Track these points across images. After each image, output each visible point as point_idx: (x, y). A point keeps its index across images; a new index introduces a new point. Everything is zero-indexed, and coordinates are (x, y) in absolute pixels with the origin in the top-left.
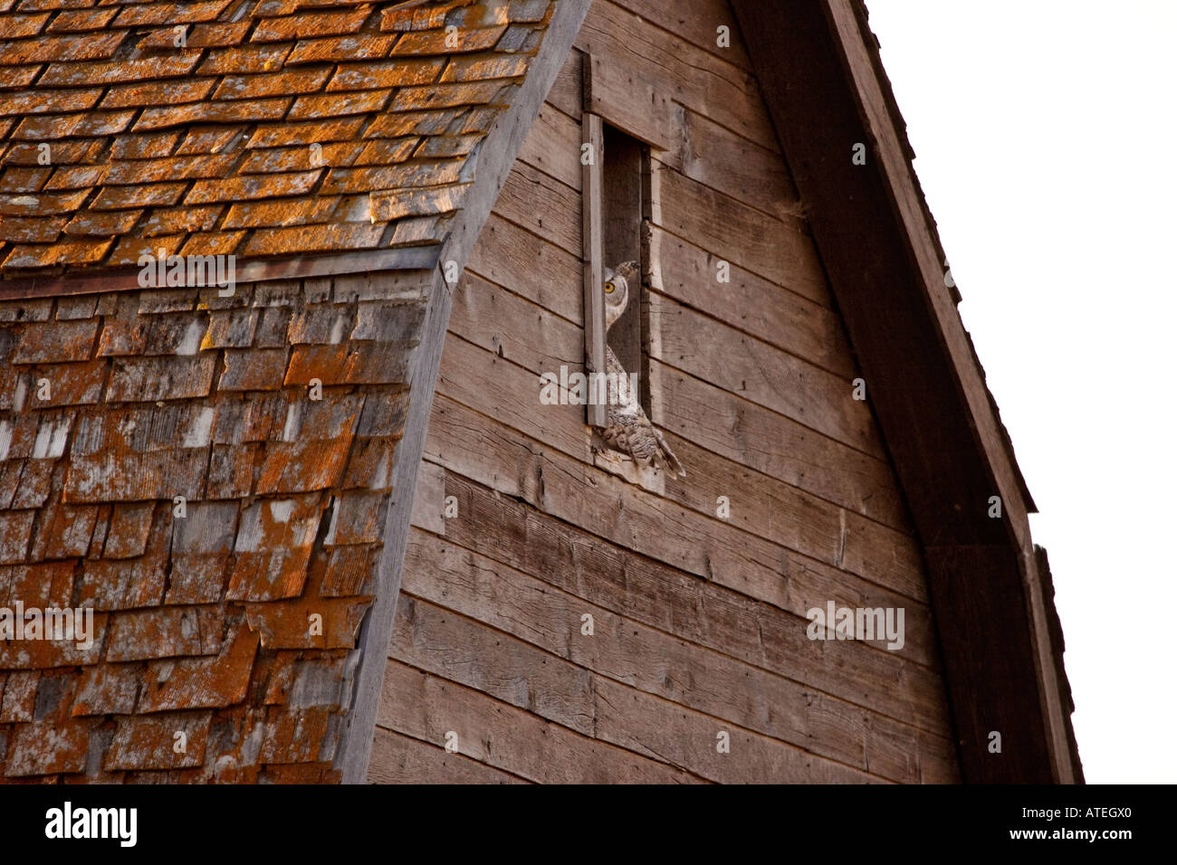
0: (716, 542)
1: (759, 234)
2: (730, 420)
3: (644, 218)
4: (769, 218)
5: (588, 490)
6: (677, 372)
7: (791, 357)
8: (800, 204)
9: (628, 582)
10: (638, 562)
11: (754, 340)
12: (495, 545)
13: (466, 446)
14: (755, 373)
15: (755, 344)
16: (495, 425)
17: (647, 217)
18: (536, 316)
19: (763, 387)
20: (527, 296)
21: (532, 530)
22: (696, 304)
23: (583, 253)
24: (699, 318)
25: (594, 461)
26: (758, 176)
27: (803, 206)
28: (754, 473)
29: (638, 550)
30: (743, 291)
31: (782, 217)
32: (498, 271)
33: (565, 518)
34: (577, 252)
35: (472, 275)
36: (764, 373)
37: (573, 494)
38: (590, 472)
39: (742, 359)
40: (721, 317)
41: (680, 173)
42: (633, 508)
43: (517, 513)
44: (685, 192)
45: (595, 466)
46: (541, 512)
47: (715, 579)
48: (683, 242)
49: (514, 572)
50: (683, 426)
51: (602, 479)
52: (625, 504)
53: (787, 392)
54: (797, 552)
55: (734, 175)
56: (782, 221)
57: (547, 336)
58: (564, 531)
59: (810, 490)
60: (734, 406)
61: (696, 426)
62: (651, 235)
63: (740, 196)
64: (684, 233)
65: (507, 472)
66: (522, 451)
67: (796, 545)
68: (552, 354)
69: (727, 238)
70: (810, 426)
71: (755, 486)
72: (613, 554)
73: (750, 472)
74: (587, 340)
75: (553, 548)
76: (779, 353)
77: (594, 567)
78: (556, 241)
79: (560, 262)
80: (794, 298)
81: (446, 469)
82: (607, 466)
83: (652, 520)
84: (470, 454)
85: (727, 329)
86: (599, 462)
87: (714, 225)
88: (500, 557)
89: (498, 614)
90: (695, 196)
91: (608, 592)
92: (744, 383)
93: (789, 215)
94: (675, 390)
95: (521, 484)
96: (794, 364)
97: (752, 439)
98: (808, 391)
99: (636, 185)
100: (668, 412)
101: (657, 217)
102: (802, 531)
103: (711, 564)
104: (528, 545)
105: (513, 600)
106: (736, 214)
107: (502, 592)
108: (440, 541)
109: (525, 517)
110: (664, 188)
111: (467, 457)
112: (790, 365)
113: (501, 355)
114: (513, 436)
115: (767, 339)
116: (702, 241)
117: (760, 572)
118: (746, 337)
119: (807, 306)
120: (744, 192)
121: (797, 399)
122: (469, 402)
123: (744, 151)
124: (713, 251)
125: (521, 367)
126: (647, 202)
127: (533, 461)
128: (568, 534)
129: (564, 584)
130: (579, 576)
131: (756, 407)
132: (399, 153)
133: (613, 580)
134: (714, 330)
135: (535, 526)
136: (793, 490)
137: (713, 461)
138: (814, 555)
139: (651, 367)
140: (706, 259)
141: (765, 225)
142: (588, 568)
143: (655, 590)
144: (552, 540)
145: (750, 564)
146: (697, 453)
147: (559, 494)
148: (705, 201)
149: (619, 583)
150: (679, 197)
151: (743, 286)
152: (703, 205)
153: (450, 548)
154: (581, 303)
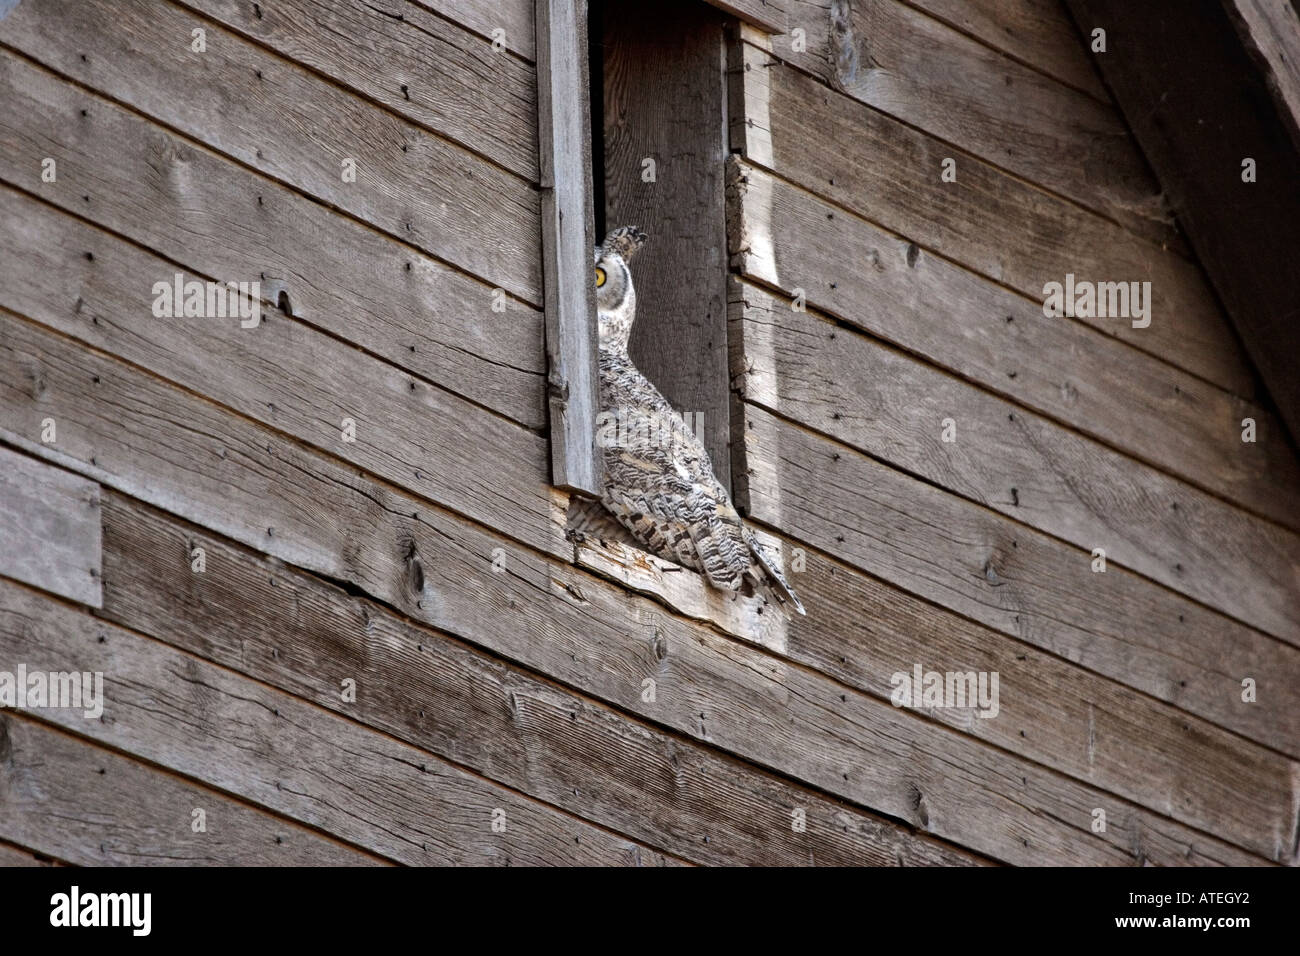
0: (940, 765)
1: (1051, 235)
2: (980, 553)
3: (732, 151)
4: (1081, 211)
5: (558, 606)
6: (827, 443)
7: (1147, 469)
8: (1160, 198)
9: (682, 795)
10: (713, 765)
11: (1042, 422)
12: (270, 656)
13: (174, 456)
14: (1049, 483)
15: (1048, 431)
16: (264, 438)
17: (738, 148)
18: (397, 262)
19: (1065, 507)
20: (366, 218)
21: (388, 652)
22: (875, 326)
23: (539, 174)
24: (889, 357)
25: (576, 556)
26: (1047, 129)
27: (1167, 201)
28: (1045, 658)
29: (709, 739)
30: (1012, 329)
31: (1115, 216)
32: (272, 155)
33: (498, 648)
34: (523, 167)
35: (196, 147)
36: (1072, 484)
37: (513, 605)
38: (565, 576)
39: (1009, 450)
40: (947, 362)
41: (829, 86)
42: (697, 662)
43: (337, 610)
44: (842, 121)
45: (578, 566)
46: (413, 620)
47: (933, 828)
48: (838, 212)
49: (330, 716)
50: (840, 540)
51: (606, 596)
52: (670, 649)
53: (1137, 530)
54: (1169, 819)
55: (983, 118)
56: (1114, 222)
57: (430, 303)
58: (487, 669)
59: (1211, 715)
60: (985, 529)
61: (880, 545)
62: (744, 180)
63: (1000, 158)
64: (839, 195)
65: (303, 528)
66: (351, 498)
67: (1168, 807)
68: (451, 340)
69: (965, 226)
70: (1204, 600)
71: (1052, 682)
72: (639, 736)
73: (1035, 654)
74: (550, 331)
75: (453, 694)
76: (1114, 456)
77: (582, 750)
78: (457, 134)
79: (470, 175)
80: (1153, 365)
81: (106, 487)
82: (616, 572)
83: (755, 695)
84: (189, 476)
85: (967, 391)
86: (588, 558)
87: (927, 197)
88: (283, 682)
89: (278, 786)
90: (872, 135)
91: (621, 802)
92: (1014, 492)
93: (1132, 214)
94: (820, 473)
95: (349, 557)
96: (1156, 484)
97: (1038, 596)
98: (1196, 536)
99: (715, 92)
100: (797, 504)
101: (760, 145)
102: (1181, 785)
103: (924, 800)
104: (377, 675)
105: (326, 768)
106: (988, 187)
107: (289, 747)
108: (91, 621)
109: (364, 619)
110: (777, 102)
111: (176, 478)
112: (1146, 483)
113: (284, 306)
114: (320, 465)
115: (1076, 423)
116: (887, 216)
117: (1066, 837)
118: (1019, 413)
119: (1188, 385)
120: (1009, 152)
121: (1168, 548)
122: (175, 373)
123: (1009, 81)
124: (921, 241)
125: (355, 346)
126: (738, 123)
127: (388, 525)
128: (498, 675)
129: (488, 765)
130: (533, 758)
131: (1056, 545)
133: (639, 784)
134: (929, 386)
135: (394, 642)
136: (1158, 707)
137: (927, 618)
138: (1215, 831)
139: (748, 418)
140: (904, 253)
141: (1070, 222)
142: (559, 747)
143: (763, 822)
144: (449, 677)
145: (1037, 820)
146: (883, 596)
147: (472, 598)
148: (900, 150)
149: (655, 793)
150: (827, 129)
151: (1010, 320)
152: (893, 154)
153: (117, 638)
154: (536, 262)
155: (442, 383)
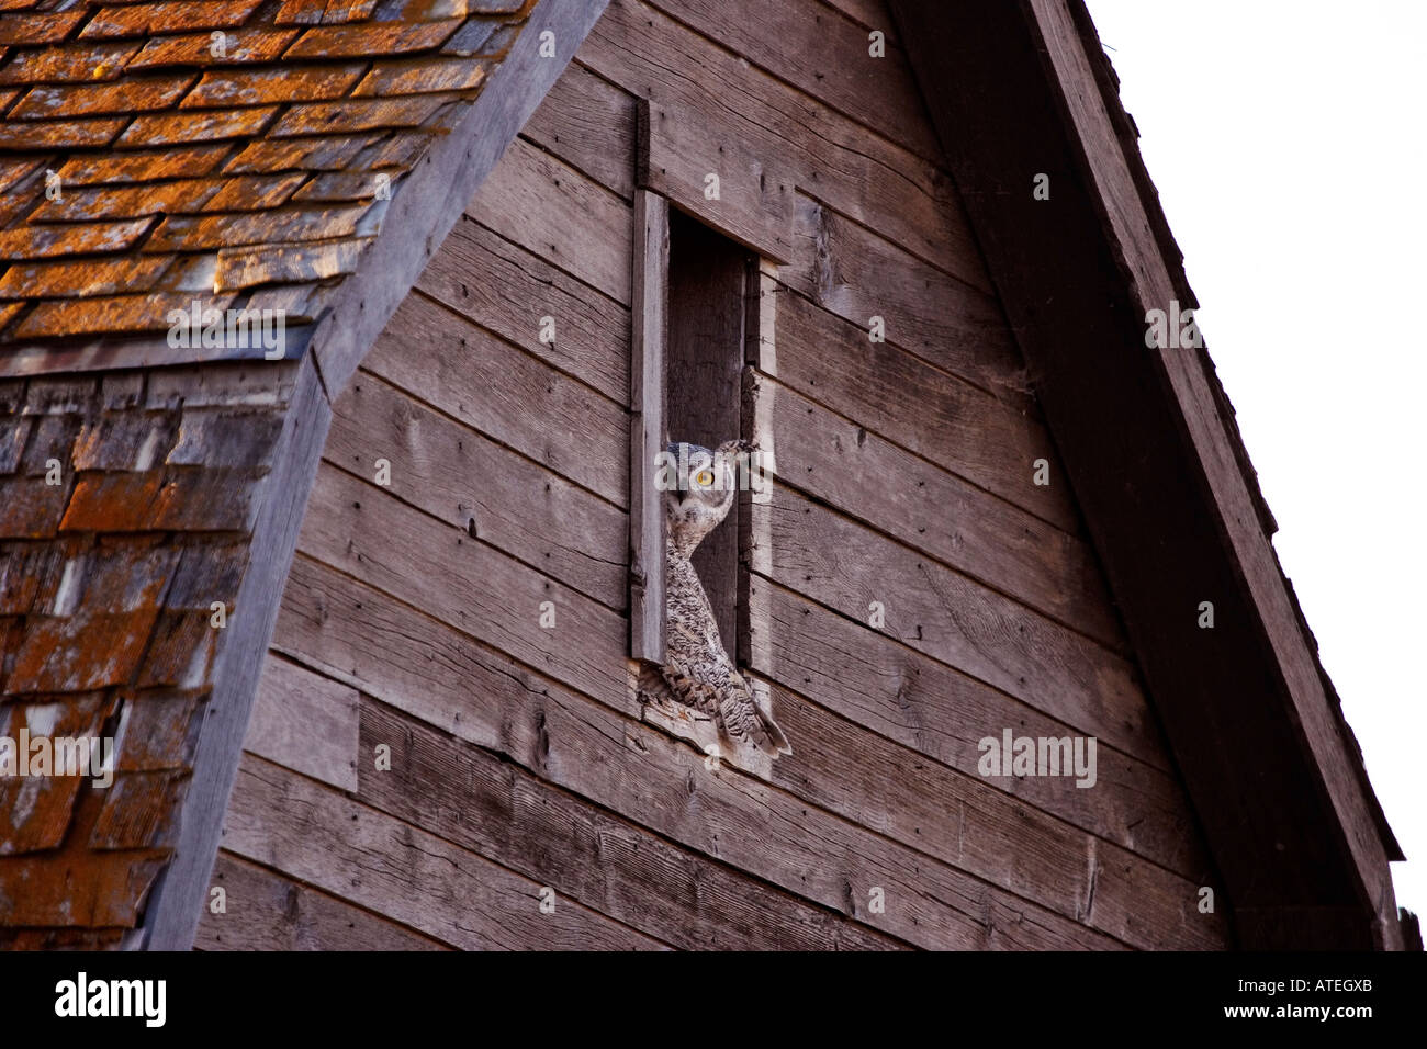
0: (863, 862)
1: (951, 410)
2: (894, 682)
3: (747, 363)
4: (971, 388)
5: (632, 758)
6: (800, 600)
7: (1005, 600)
8: (1024, 373)
9: (701, 904)
10: (721, 876)
11: (939, 568)
12: (454, 820)
13: (402, 662)
14: (942, 619)
15: (942, 575)
16: (457, 640)
17: (753, 360)
18: (541, 485)
19: (953, 639)
20: (525, 451)
21: (524, 806)
22: (836, 500)
23: (630, 400)
24: (842, 524)
25: (643, 714)
26: (951, 323)
27: (1029, 375)
28: (934, 766)
29: (719, 857)
30: (922, 491)
31: (993, 390)
32: (470, 407)
33: (586, 793)
34: (620, 396)
35: (424, 407)
36: (956, 618)
37: (602, 760)
38: (634, 730)
39: (917, 593)
40: (881, 525)
41: (812, 302)
42: (714, 793)
43: (496, 777)
44: (821, 331)
45: (644, 722)
46: (541, 779)
47: (858, 916)
48: (814, 406)
49: (488, 864)
50: (807, 681)
51: (660, 744)
52: (698, 785)
53: (997, 651)
54: (1009, 892)
55: (910, 317)
56: (993, 396)
57: (560, 516)
58: (584, 814)
59: (1037, 802)
60: (899, 661)
61: (832, 682)
62: (757, 388)
63: (919, 350)
64: (817, 393)
65: (478, 711)
66: (508, 684)
67: (1008, 882)
68: (571, 545)
69: (896, 409)
70: (1037, 706)
71: (937, 785)
72: (675, 858)
73: (927, 763)
74: (634, 530)
75: (563, 837)
76: (984, 591)
77: (639, 874)
78: (581, 374)
79: (588, 407)
80: (1012, 512)
81: (363, 693)
82: (666, 724)
83: (749, 816)
84: (410, 677)
85: (893, 546)
86: (651, 716)
87: (872, 388)
88: (462, 840)
89: (456, 926)
90: (839, 340)
91: (663, 914)
92: (919, 628)
93: (1005, 388)
94: (796, 626)
95: (505, 732)
96: (1011, 611)
97: (931, 714)
98: (1034, 654)
99: (736, 312)
100: (781, 654)
101: (768, 360)
102: (1018, 862)
103: (853, 893)
104: (518, 828)
105: (485, 907)
106: (912, 374)
107: (464, 893)
108: (349, 803)
109: (511, 783)
110: (782, 321)
111: (404, 680)
112: (1004, 612)
113: (472, 533)
114: (491, 658)
115: (961, 567)
116: (846, 406)
117: (941, 914)
118: (925, 562)
119: (1034, 526)
120: (926, 344)
121: (1015, 665)
122: (408, 595)
123: (928, 284)
124: (867, 425)
125: (512, 557)
126: (753, 339)
127: (529, 701)
128: (591, 818)
129: (581, 893)
130: (610, 884)
131: (943, 669)
132: (273, 194)
133: (674, 898)
134: (868, 544)
135: (529, 799)
136: (1005, 799)
137: (861, 741)
138: (1038, 899)
139: (753, 586)
140: (856, 436)
141: (963, 398)
142: (626, 873)
143: (750, 922)
144: (561, 824)
145: (924, 902)
146: (831, 724)
147: (578, 757)
148: (856, 350)
149: (684, 904)
150: (810, 338)
151: (921, 484)
152: (853, 355)
153: (365, 815)
154: (626, 474)
155: (565, 580)
